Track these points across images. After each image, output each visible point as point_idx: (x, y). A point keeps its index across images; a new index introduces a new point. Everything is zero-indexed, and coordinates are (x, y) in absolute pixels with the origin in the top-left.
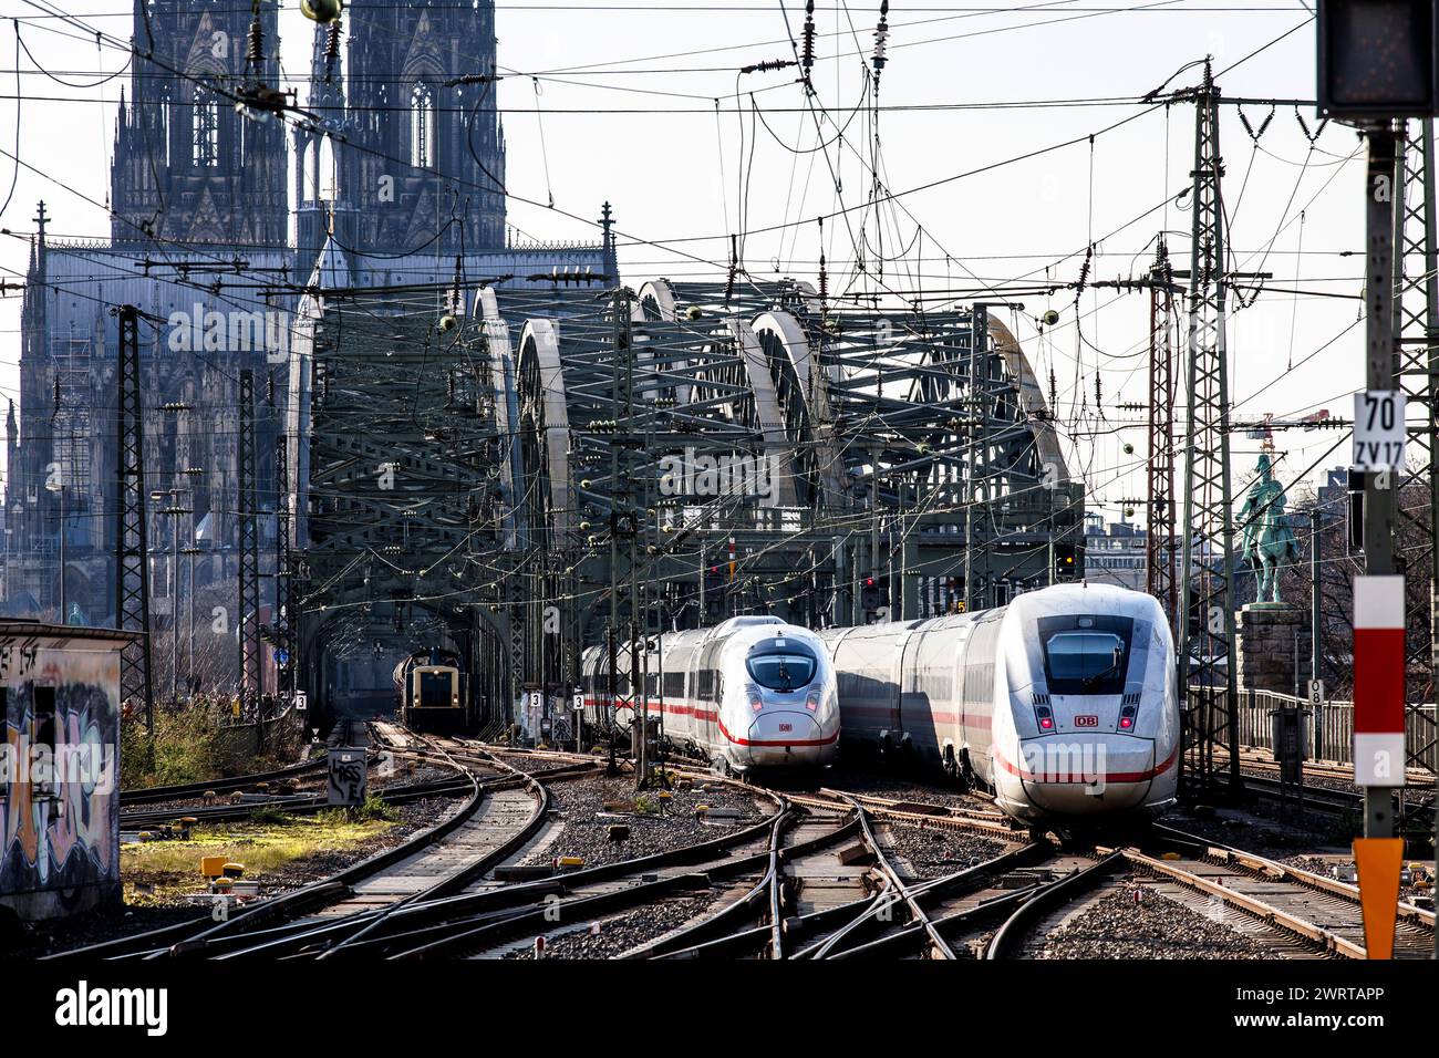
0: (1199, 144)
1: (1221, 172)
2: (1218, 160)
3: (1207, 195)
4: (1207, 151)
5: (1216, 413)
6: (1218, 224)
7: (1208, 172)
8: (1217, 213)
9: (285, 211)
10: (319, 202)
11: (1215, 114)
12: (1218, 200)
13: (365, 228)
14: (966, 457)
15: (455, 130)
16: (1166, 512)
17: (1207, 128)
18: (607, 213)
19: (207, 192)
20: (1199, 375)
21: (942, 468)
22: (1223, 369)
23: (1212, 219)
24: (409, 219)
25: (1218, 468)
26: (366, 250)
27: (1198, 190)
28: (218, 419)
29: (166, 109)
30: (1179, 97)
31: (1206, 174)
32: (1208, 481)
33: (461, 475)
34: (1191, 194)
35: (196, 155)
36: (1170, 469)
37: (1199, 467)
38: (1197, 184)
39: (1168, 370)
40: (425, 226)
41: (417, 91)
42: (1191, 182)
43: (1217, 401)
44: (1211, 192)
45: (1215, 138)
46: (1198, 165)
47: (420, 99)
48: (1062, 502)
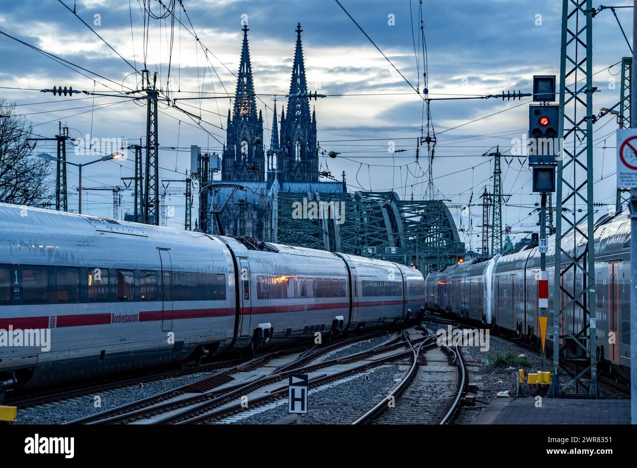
0: (495, 166)
1: (501, 172)
2: (500, 169)
3: (497, 178)
4: (497, 167)
5: (499, 228)
6: (500, 184)
7: (497, 172)
8: (500, 182)
9: (264, 172)
10: (273, 169)
11: (499, 159)
12: (500, 179)
13: (284, 176)
14: (435, 236)
15: (306, 153)
16: (486, 251)
17: (497, 162)
18: (344, 173)
19: (245, 167)
20: (495, 219)
21: (429, 238)
22: (501, 218)
23: (498, 183)
24: (295, 174)
25: (499, 241)
26: (284, 181)
27: (495, 176)
28: (248, 223)
29: (235, 146)
30: (491, 155)
31: (497, 173)
32: (497, 244)
33: (314, 239)
34: (493, 177)
35: (242, 158)
36: (488, 240)
37: (495, 241)
38: (495, 175)
39: (487, 217)
40: (299, 176)
41: (297, 143)
42: (494, 175)
43: (499, 225)
44: (498, 177)
45: (499, 164)
46: (495, 171)
47: (298, 145)
48: (459, 247)
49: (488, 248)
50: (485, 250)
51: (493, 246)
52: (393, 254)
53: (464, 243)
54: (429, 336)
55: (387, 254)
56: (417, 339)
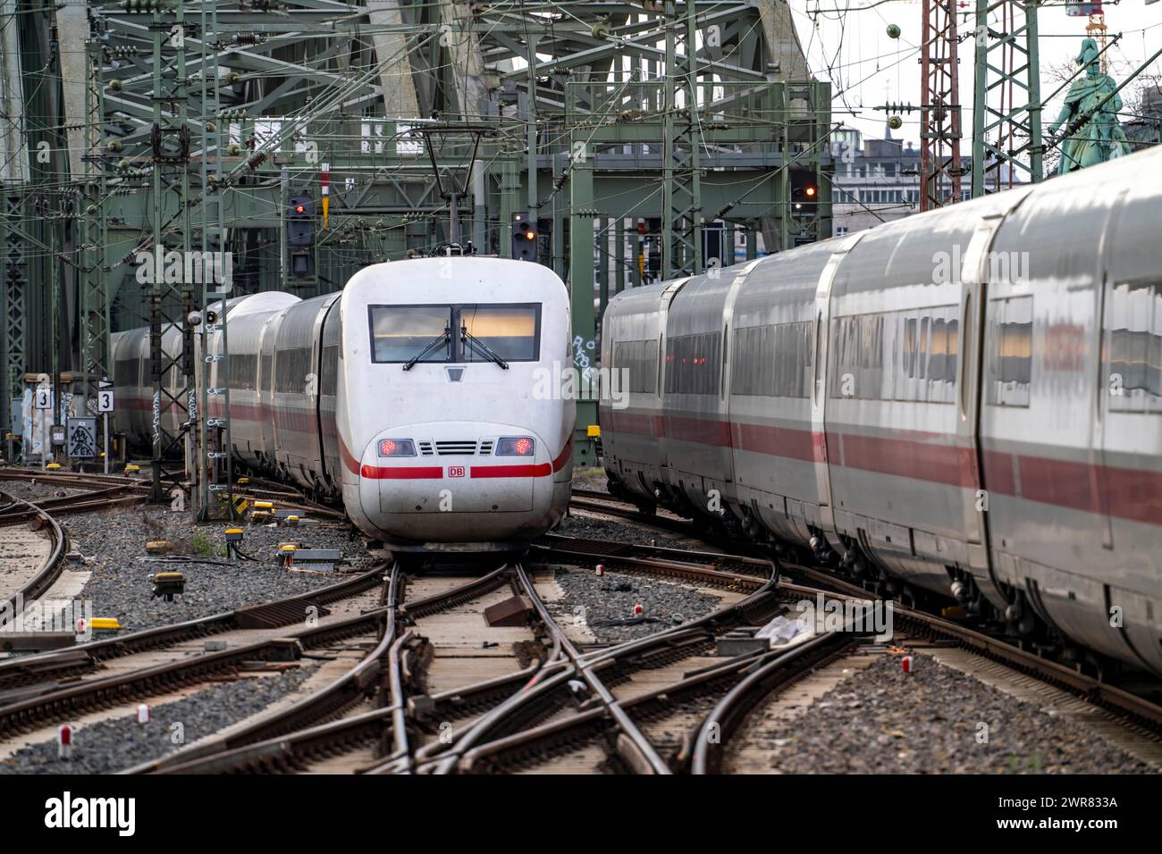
32: (1008, 77)
36: (954, 60)
48: (799, 109)
49: (956, 108)
50: (940, 117)
51: (980, 89)
52: (410, 159)
53: (827, 86)
54: (550, 664)
55: (373, 158)
56: (464, 695)
